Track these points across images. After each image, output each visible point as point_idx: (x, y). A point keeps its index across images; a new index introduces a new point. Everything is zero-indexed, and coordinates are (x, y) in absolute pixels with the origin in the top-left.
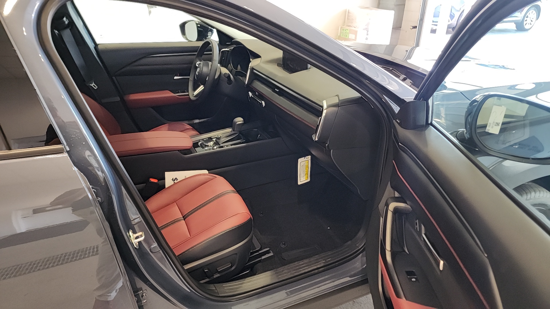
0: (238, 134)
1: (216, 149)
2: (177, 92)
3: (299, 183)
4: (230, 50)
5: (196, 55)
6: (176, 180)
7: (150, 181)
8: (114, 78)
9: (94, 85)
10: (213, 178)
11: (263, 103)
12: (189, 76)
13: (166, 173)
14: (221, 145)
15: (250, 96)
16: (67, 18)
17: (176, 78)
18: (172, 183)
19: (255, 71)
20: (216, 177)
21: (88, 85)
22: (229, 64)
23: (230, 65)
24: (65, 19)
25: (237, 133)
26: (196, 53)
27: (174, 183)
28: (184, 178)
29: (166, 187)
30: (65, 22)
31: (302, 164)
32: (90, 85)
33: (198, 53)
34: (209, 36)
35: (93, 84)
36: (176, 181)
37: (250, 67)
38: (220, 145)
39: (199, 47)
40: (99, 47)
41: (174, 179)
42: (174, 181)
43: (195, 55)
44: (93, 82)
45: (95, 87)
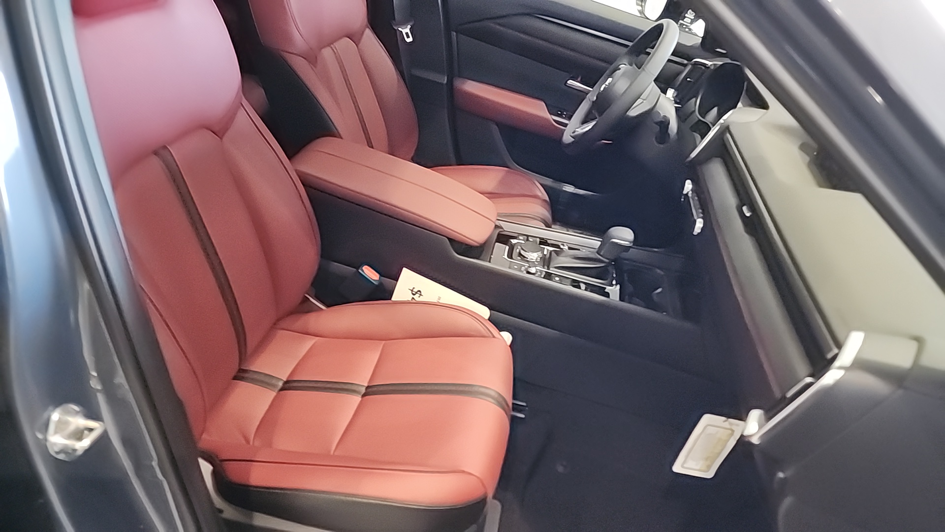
0: (602, 265)
1: (533, 274)
2: (559, 113)
3: (677, 468)
4: (712, 67)
5: (629, 47)
6: (417, 295)
7: (360, 271)
8: (454, 33)
9: (407, 34)
10: (487, 335)
11: (699, 224)
12: (592, 88)
13: (404, 269)
14: (552, 270)
15: (685, 192)
17: (570, 82)
18: (408, 297)
19: (728, 135)
20: (494, 337)
21: (396, 28)
22: (692, 98)
23: (694, 99)
25: (602, 262)
26: (630, 44)
27: (413, 298)
28: (435, 300)
29: (393, 299)
31: (711, 430)
32: (400, 29)
33: (633, 46)
34: (686, 20)
35: (408, 30)
36: (416, 297)
37: (724, 120)
38: (548, 269)
39: (643, 31)
41: (415, 290)
42: (414, 295)
43: (626, 46)
44: (409, 27)
45: (408, 37)
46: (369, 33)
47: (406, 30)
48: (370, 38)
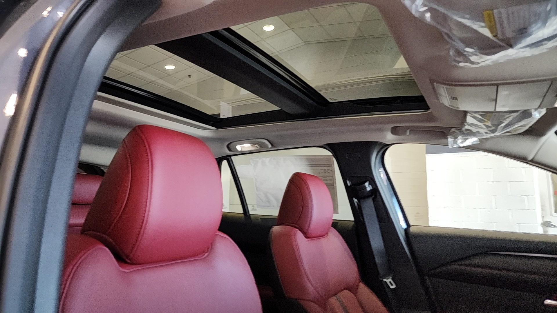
8: (427, 278)
9: (390, 282)
16: (370, 184)
17: (548, 302)
21: (381, 280)
24: (367, 184)
30: (366, 188)
32: (385, 280)
35: (390, 280)
40: (412, 229)
44: (391, 277)
45: (392, 285)
46: (362, 286)
47: (389, 280)
48: (363, 289)
